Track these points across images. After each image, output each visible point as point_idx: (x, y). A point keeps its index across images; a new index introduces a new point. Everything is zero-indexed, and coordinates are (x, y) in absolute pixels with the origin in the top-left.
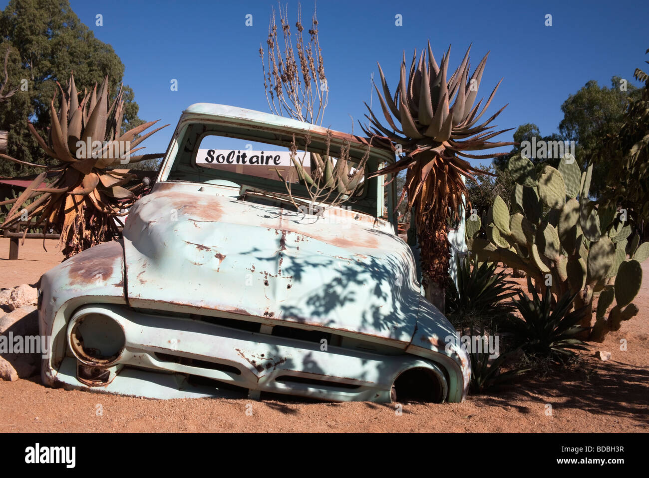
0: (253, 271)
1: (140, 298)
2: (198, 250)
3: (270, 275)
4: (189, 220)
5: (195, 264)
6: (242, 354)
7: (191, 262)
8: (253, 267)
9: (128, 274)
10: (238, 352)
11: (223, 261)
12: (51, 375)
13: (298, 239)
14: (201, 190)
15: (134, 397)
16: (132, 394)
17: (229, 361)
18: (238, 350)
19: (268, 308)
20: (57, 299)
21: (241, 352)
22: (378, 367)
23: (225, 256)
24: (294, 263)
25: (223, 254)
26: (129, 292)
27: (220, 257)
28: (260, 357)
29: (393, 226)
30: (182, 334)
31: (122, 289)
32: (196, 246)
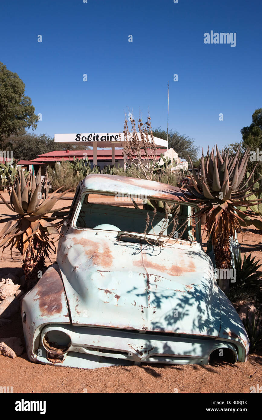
0: (135, 305)
1: (78, 323)
2: (105, 293)
3: (144, 307)
4: (98, 271)
5: (105, 302)
6: (132, 347)
7: (103, 301)
8: (135, 303)
9: (70, 308)
10: (129, 345)
11: (119, 299)
12: (34, 357)
13: (156, 279)
14: (97, 234)
15: (77, 368)
16: (75, 367)
17: (125, 351)
18: (129, 344)
19: (144, 325)
20: (36, 324)
21: (131, 345)
22: (201, 346)
23: (120, 297)
24: (156, 296)
25: (118, 295)
26: (72, 320)
27: (117, 297)
28: (141, 347)
29: (200, 244)
30: (100, 337)
31: (68, 318)
32: (104, 291)
